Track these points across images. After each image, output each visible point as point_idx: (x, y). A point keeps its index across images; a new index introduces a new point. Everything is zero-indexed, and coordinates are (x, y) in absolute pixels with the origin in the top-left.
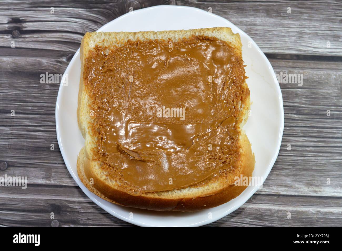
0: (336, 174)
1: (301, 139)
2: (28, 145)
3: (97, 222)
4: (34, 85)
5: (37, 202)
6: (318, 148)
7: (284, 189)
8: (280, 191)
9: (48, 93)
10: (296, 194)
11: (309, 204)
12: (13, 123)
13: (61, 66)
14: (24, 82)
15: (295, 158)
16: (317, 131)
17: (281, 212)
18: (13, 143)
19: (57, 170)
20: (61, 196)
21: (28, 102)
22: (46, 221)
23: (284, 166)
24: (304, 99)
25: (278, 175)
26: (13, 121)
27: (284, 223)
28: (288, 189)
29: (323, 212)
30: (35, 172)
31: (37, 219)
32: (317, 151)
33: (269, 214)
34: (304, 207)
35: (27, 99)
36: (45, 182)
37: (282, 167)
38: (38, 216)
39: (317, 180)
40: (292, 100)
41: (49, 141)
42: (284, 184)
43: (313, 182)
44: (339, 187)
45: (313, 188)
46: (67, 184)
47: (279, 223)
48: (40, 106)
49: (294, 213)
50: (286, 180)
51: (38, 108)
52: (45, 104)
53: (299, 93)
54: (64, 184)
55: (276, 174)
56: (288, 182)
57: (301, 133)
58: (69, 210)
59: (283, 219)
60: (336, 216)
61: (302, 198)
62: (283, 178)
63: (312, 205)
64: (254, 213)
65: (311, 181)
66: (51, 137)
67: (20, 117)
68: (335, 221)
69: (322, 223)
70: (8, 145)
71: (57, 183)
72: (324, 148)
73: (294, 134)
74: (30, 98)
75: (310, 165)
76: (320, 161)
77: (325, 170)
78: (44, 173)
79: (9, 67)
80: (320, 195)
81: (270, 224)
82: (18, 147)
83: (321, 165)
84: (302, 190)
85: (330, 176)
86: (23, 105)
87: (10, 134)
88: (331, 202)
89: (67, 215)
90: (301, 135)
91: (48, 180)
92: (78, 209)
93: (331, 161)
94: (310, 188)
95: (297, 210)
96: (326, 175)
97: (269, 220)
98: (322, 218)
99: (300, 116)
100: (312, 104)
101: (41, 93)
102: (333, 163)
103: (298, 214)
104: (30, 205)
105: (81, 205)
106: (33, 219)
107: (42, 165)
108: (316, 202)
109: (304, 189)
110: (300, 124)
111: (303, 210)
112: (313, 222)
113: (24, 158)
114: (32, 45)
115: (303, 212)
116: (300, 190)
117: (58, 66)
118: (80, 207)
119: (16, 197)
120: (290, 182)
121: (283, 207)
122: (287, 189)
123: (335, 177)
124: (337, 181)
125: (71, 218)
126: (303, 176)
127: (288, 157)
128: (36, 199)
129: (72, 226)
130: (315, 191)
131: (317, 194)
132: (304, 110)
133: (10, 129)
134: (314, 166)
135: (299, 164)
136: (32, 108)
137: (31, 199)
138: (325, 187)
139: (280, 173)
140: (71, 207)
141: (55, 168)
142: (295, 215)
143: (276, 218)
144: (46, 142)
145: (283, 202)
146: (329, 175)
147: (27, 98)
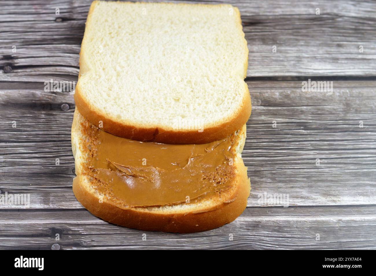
0: (353, 183)
1: (312, 152)
2: (23, 171)
3: (102, 243)
4: (28, 115)
5: (35, 227)
6: (332, 160)
7: (300, 200)
8: (296, 202)
9: (43, 122)
10: (314, 204)
11: (328, 213)
12: (7, 152)
13: (56, 97)
14: (18, 113)
15: (308, 170)
16: (328, 144)
17: (300, 222)
18: (7, 171)
19: (56, 194)
20: (61, 220)
21: (22, 131)
22: (45, 245)
23: (298, 178)
24: (310, 116)
25: (292, 187)
26: (7, 150)
27: (305, 233)
28: (305, 200)
29: (344, 221)
30: (32, 197)
31: (36, 244)
32: (330, 163)
33: (288, 225)
34: (324, 217)
35: (21, 129)
36: (43, 206)
37: (295, 179)
38: (36, 241)
39: (334, 190)
40: (299, 117)
41: (45, 167)
42: (299, 196)
43: (330, 192)
44: (359, 196)
45: (331, 198)
46: (67, 207)
47: (300, 233)
48: (35, 134)
49: (315, 223)
50: (302, 192)
51: (33, 136)
52: (41, 133)
53: (305, 110)
54: (64, 208)
55: (290, 187)
56: (304, 194)
57: (311, 147)
58: (71, 232)
59: (304, 230)
60: (359, 224)
61: (321, 208)
62: (298, 190)
63: (332, 214)
64: (271, 225)
65: (327, 191)
66: (48, 162)
67: (14, 145)
68: (359, 228)
69: (346, 232)
70: (2, 172)
71: (56, 207)
72: (337, 159)
73: (305, 147)
74: (24, 127)
75: (325, 177)
76: (334, 172)
77: (341, 180)
78: (42, 198)
79: (2, 100)
80: (339, 204)
81: (290, 235)
82: (12, 174)
83: (336, 175)
84: (319, 200)
85: (347, 186)
86: (17, 134)
87: (4, 162)
88: (352, 211)
89: (69, 238)
90: (312, 148)
91: (46, 205)
92: (80, 231)
93: (346, 171)
94: (328, 198)
95: (317, 220)
96: (343, 185)
97: (289, 231)
98: (345, 226)
99: (309, 131)
100: (319, 120)
101: (36, 122)
102: (348, 173)
103: (319, 224)
104: (27, 230)
105: (84, 227)
106: (31, 244)
107: (40, 190)
108: (336, 211)
109: (321, 199)
110: (309, 138)
111: (324, 220)
112: (335, 231)
113: (20, 185)
114: (25, 79)
115: (323, 222)
116: (317, 200)
117: (53, 97)
118: (83, 229)
119: (11, 223)
120: (306, 193)
121: (301, 218)
122: (303, 200)
123: (353, 187)
124: (355, 190)
125: (73, 241)
126: (319, 187)
127: (301, 170)
128: (34, 224)
129: (75, 249)
130: (334, 201)
131: (336, 203)
132: (312, 125)
133: (3, 157)
134: (329, 177)
135: (313, 175)
136: (27, 136)
137: (28, 224)
138: (343, 196)
139: (295, 185)
140: (72, 230)
141: (54, 192)
142: (316, 225)
143: (296, 229)
144: (43, 168)
145: (301, 213)
146: (346, 184)
147: (21, 127)
